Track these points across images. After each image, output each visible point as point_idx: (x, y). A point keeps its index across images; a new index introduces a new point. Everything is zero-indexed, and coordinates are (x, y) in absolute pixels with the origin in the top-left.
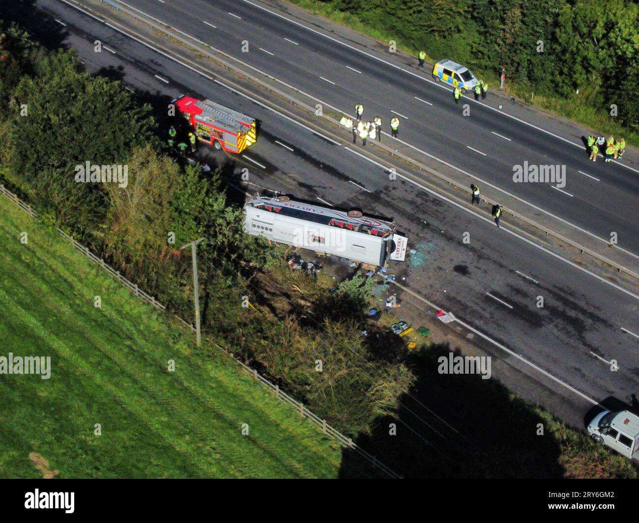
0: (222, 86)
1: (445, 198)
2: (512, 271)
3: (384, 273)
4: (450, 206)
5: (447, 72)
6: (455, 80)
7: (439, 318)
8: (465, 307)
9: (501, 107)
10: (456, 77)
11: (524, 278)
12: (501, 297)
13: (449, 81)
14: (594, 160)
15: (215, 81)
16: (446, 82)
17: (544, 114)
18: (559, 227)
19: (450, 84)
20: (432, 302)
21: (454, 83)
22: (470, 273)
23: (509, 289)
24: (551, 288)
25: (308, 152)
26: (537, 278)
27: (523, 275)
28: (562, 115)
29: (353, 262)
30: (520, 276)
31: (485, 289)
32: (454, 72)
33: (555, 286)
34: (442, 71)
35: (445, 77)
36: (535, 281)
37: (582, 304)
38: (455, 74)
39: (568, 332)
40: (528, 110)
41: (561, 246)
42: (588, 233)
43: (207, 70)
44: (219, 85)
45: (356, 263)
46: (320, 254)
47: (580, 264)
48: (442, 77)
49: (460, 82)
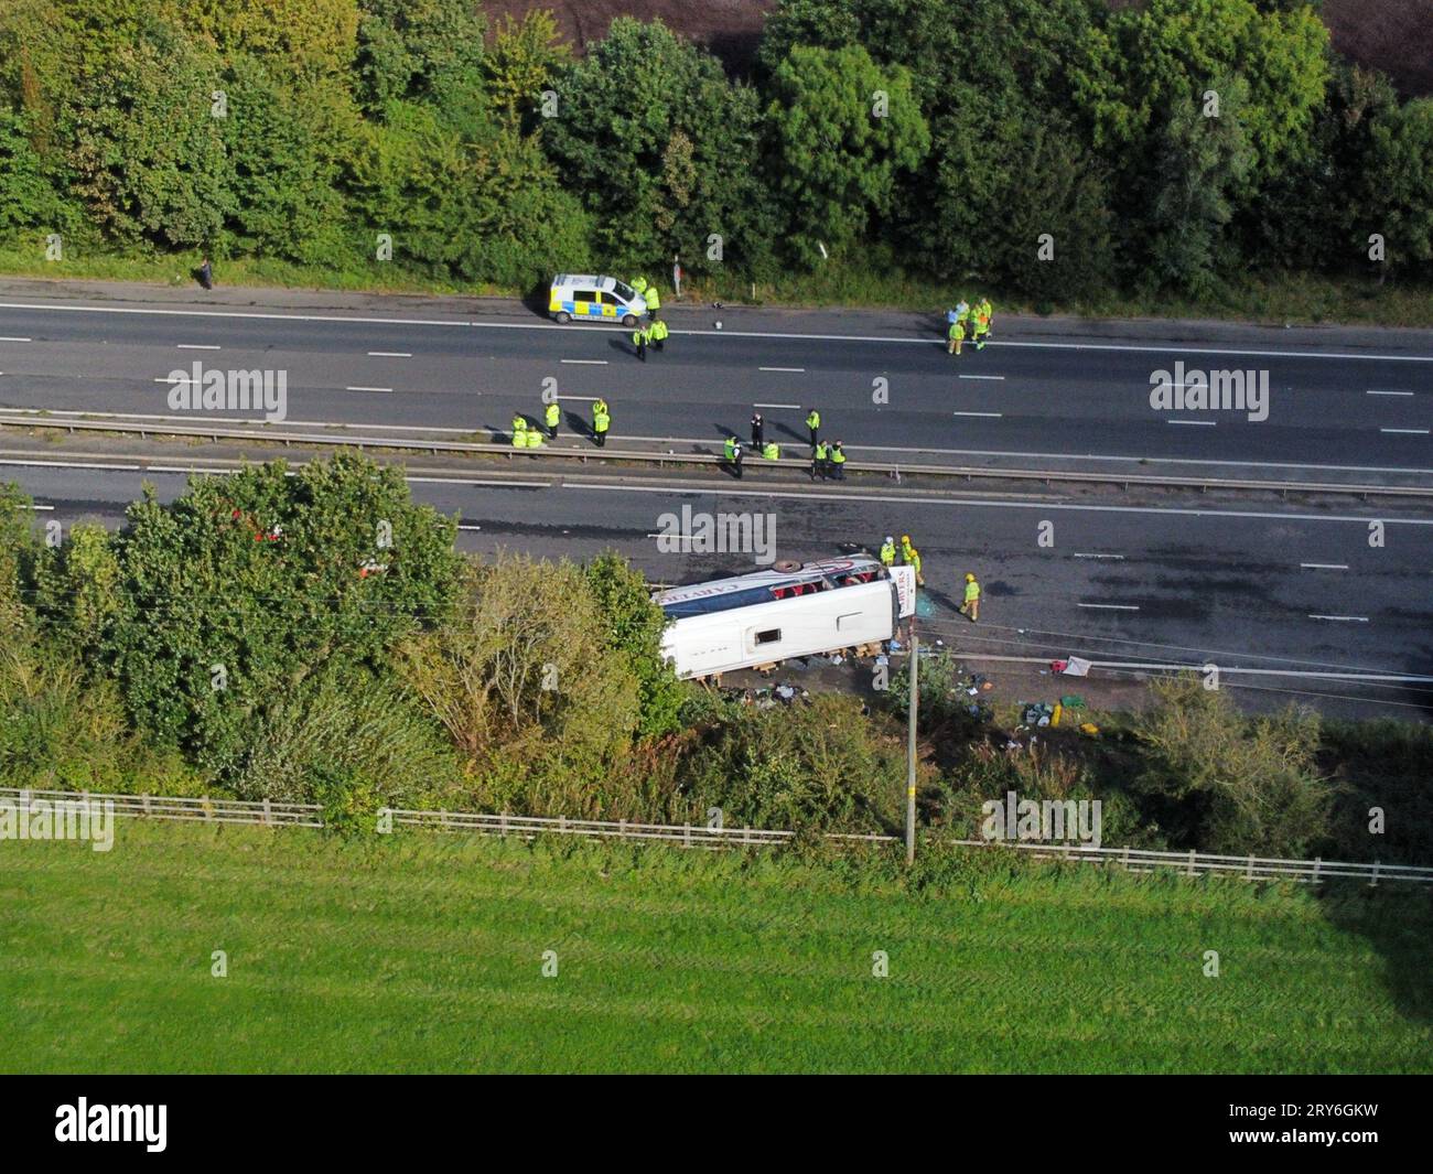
0: (178, 473)
1: (832, 497)
2: (1068, 558)
3: (900, 649)
4: (856, 504)
5: (581, 296)
6: (607, 306)
7: (1065, 672)
8: (1081, 642)
9: (719, 325)
10: (607, 298)
11: (1099, 560)
12: (1104, 601)
13: (592, 312)
14: (958, 353)
15: (149, 468)
16: (586, 318)
17: (793, 312)
18: (1046, 465)
19: (596, 318)
20: (1025, 656)
21: (604, 313)
22: (1017, 589)
23: (1099, 586)
24: (1147, 555)
25: (513, 521)
26: (1116, 552)
27: (1090, 555)
28: (827, 304)
29: (835, 655)
30: (1088, 559)
31: (1069, 599)
32: (599, 291)
33: (1150, 551)
34: (570, 298)
35: (582, 308)
36: (1117, 556)
37: (1214, 557)
38: (603, 294)
39: (1249, 605)
40: (761, 314)
41: (1084, 492)
42: (1090, 457)
43: (104, 456)
44: (170, 472)
45: (841, 654)
46: (766, 669)
47: (1139, 505)
48: (571, 309)
49: (620, 307)
